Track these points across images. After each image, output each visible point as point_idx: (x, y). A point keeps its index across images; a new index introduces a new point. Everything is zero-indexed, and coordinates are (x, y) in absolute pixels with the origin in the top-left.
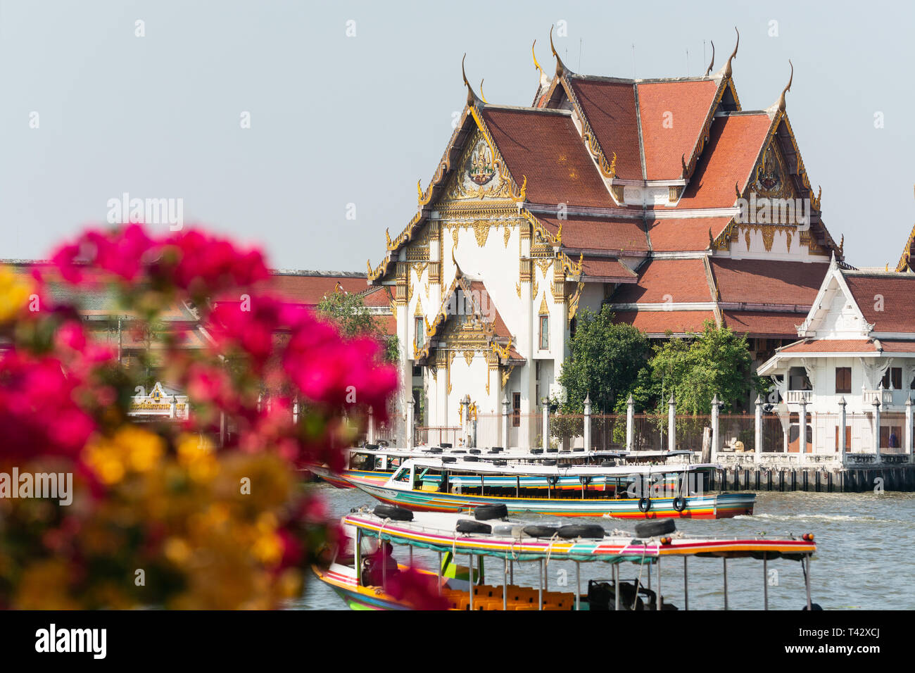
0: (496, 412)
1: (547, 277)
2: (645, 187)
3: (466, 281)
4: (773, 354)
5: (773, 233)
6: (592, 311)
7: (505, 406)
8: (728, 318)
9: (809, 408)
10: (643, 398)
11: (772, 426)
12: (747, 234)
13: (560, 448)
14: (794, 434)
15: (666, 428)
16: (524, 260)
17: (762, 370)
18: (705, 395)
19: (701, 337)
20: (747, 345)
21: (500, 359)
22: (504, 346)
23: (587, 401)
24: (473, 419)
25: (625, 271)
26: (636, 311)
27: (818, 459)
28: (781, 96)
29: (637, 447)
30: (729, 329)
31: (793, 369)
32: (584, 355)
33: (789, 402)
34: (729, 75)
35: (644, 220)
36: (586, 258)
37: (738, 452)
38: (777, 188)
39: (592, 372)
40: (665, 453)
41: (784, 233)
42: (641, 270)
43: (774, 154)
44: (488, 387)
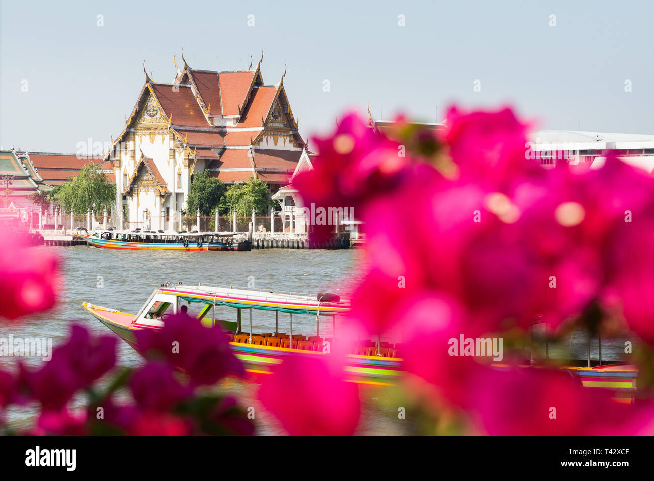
0: (159, 215)
1: (181, 156)
2: (223, 118)
3: (146, 158)
4: (278, 190)
5: (278, 138)
6: (200, 172)
7: (163, 213)
8: (259, 175)
9: (294, 214)
10: (222, 209)
11: (278, 221)
12: (267, 138)
13: (187, 230)
14: (288, 224)
15: (232, 222)
16: (171, 150)
17: (274, 197)
18: (249, 208)
19: (247, 183)
20: (267, 186)
21: (160, 192)
22: (162, 187)
23: (198, 210)
24: (149, 218)
25: (214, 155)
26: (219, 172)
27: (298, 235)
28: (281, 80)
29: (220, 231)
30: (259, 179)
31: (287, 197)
32: (197, 190)
33: (286, 211)
34: (259, 70)
35: (222, 133)
36: (198, 149)
37: (263, 233)
38: (279, 119)
39: (200, 198)
40: (233, 234)
41: (282, 138)
42: (221, 154)
43: (278, 103)
44: (155, 204)
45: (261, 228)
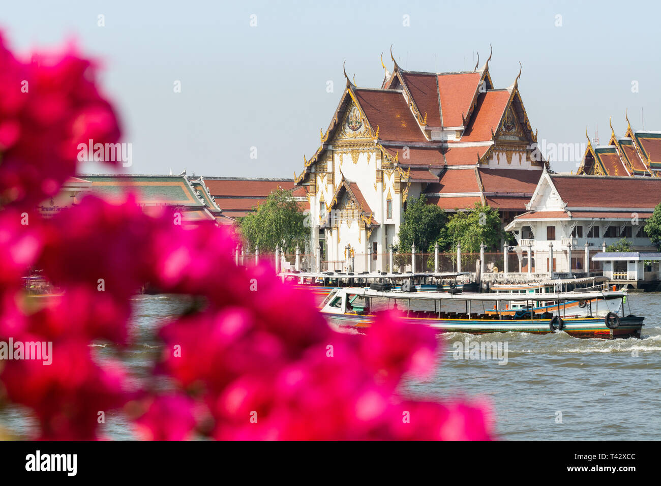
0: (364, 253)
1: (391, 180)
2: (443, 130)
3: (347, 182)
4: (513, 219)
5: (512, 155)
6: (415, 198)
7: (369, 250)
8: (488, 201)
9: (533, 249)
10: (443, 244)
11: (513, 258)
12: (498, 155)
13: (399, 272)
14: (525, 262)
15: (456, 260)
16: (378, 171)
17: (507, 228)
18: (476, 242)
19: (474, 211)
20: (499, 214)
21: (366, 224)
22: (368, 217)
23: (413, 246)
24: (352, 256)
25: (433, 176)
26: (439, 198)
27: (538, 276)
28: (515, 81)
29: (440, 271)
30: (489, 206)
31: (524, 228)
32: (411, 221)
33: (523, 245)
34: (487, 70)
35: (442, 148)
36: (412, 169)
37: (495, 273)
38: (514, 130)
39: (415, 231)
40: (456, 274)
41: (518, 154)
42: (441, 175)
43: (512, 112)
44: (360, 239)
45: (491, 266)
